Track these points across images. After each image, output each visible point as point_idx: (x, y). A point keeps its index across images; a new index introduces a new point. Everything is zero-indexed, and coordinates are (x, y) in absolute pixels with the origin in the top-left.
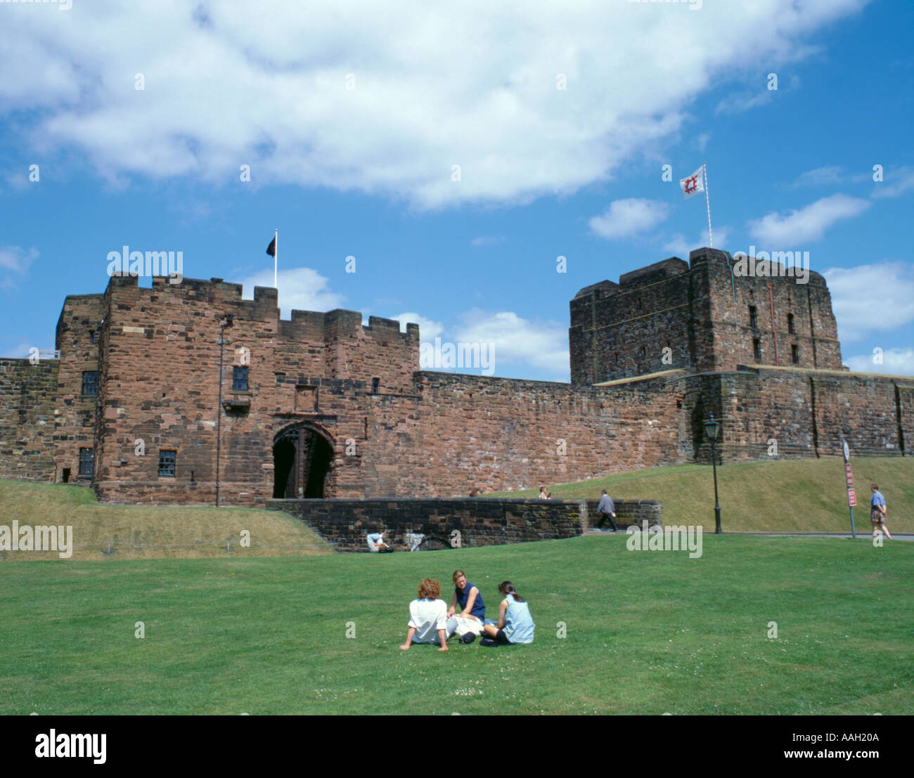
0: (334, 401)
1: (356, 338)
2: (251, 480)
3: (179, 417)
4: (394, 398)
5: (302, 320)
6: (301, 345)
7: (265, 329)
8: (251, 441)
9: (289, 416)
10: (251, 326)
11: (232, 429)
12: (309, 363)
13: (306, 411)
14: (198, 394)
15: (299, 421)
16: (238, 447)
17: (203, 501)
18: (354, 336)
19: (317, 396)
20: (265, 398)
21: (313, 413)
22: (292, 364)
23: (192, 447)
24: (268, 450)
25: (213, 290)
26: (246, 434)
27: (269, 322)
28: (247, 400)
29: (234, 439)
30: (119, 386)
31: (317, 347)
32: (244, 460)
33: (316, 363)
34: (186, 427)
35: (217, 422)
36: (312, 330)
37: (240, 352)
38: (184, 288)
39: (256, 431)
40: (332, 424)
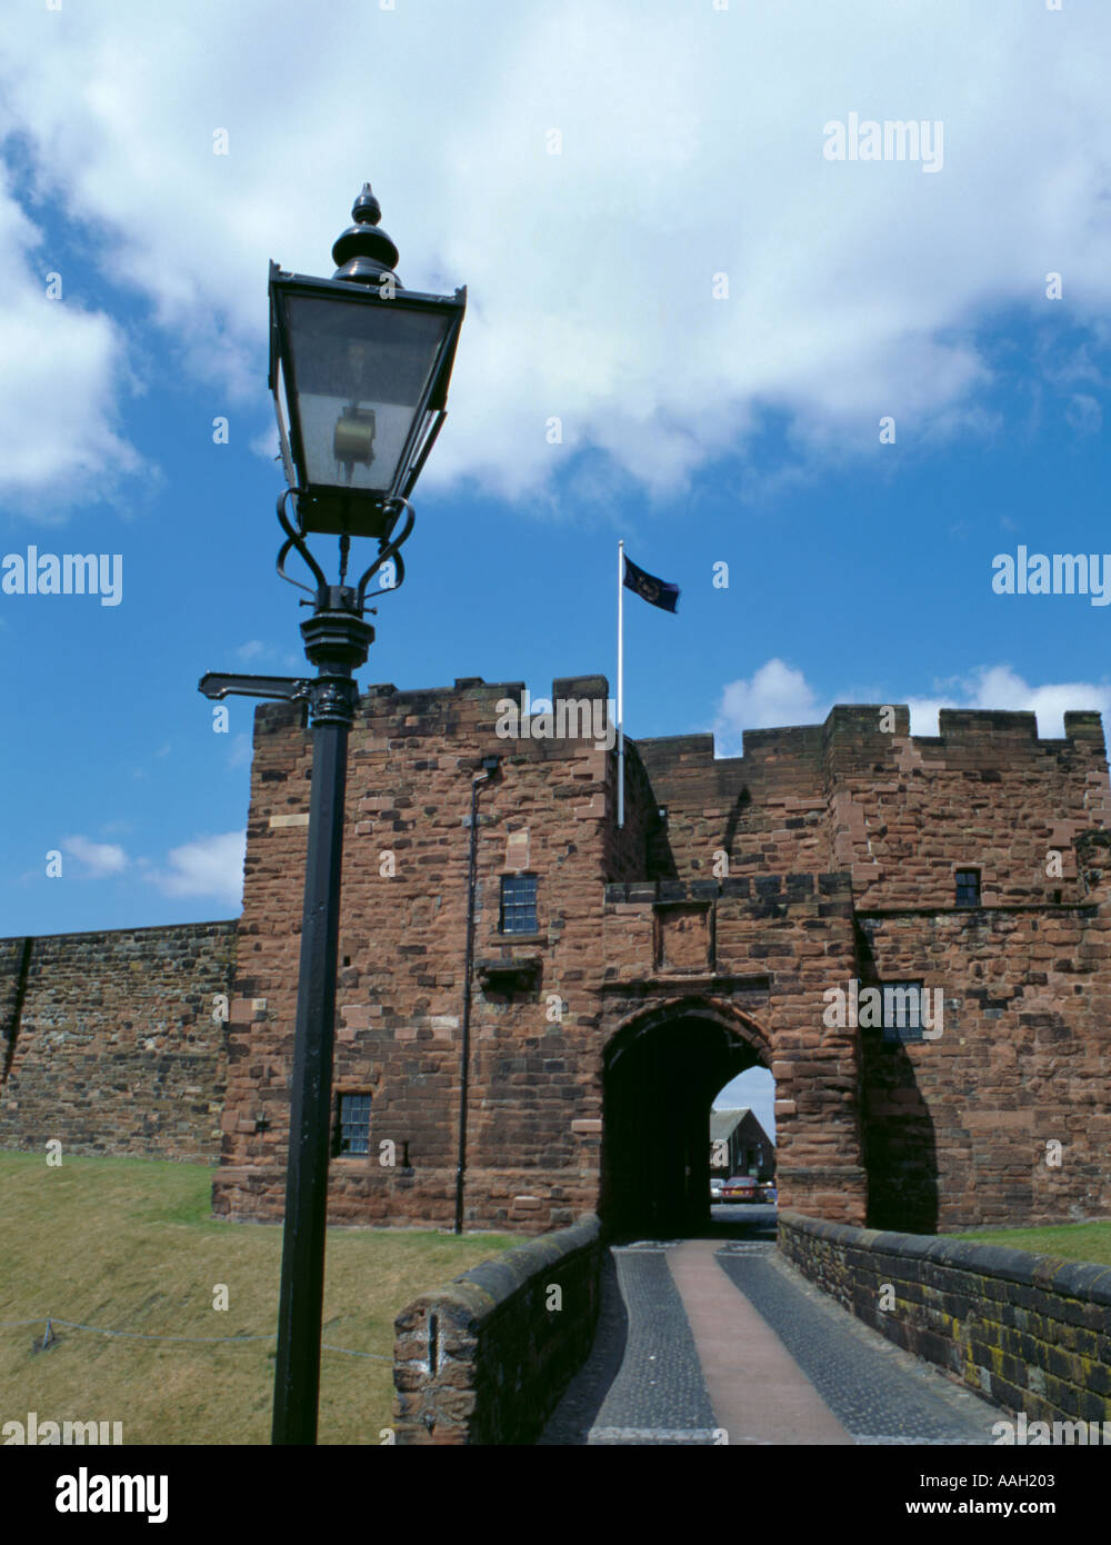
0: (758, 936)
1: (896, 770)
2: (547, 1163)
3: (377, 1010)
4: (1005, 916)
5: (764, 751)
6: (766, 812)
7: (576, 777)
8: (544, 1058)
9: (639, 988)
10: (546, 772)
11: (498, 1033)
12: (789, 854)
13: (686, 973)
14: (421, 950)
15: (670, 1000)
16: (513, 1077)
17: (426, 1216)
18: (887, 766)
19: (713, 929)
20: (579, 948)
21: (706, 976)
22: (747, 861)
23: (404, 1082)
24: (586, 1083)
25: (457, 707)
26: (532, 1042)
27: (585, 758)
28: (532, 955)
29: (500, 1058)
30: (258, 947)
31: (808, 811)
32: (527, 1111)
33: (808, 852)
34: (391, 1034)
35: (462, 1016)
36: (793, 770)
37: (518, 841)
38: (394, 713)
39: (557, 1033)
40: (761, 1002)
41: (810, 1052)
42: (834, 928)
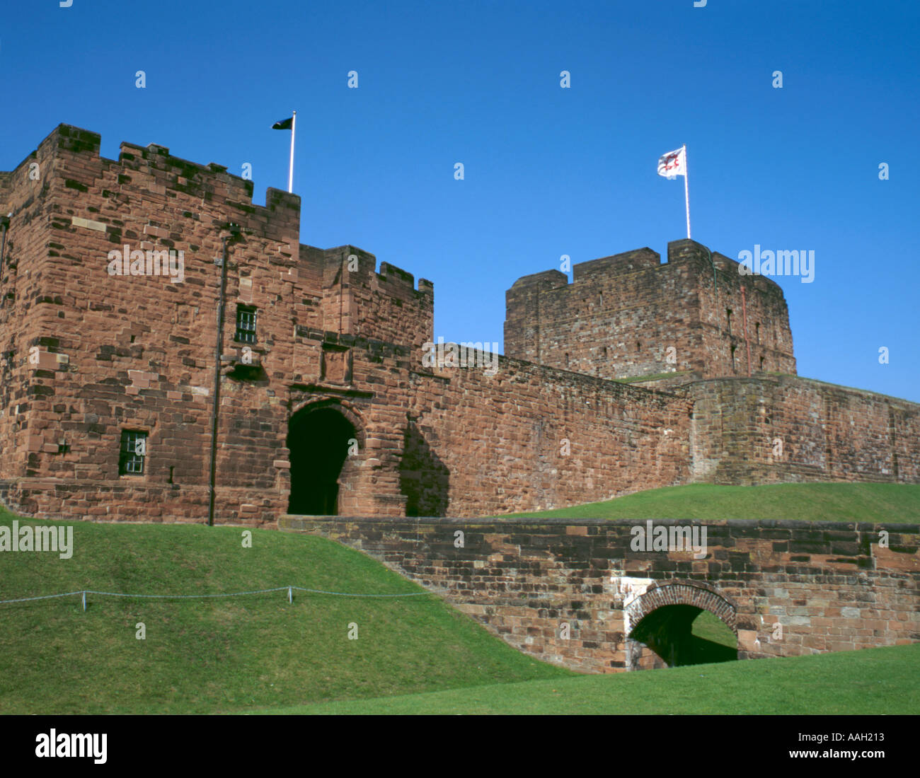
0: (370, 371)
1: (370, 289)
2: (258, 485)
3: (155, 376)
7: (282, 253)
8: (259, 424)
9: (312, 388)
10: (265, 245)
11: (233, 403)
13: (334, 384)
14: (186, 341)
15: (324, 398)
16: (242, 431)
17: (187, 515)
18: (367, 286)
19: (350, 362)
20: (280, 359)
21: (344, 388)
23: (173, 427)
24: (282, 439)
25: (212, 182)
26: (254, 411)
27: (287, 244)
28: (256, 358)
29: (234, 418)
30: (62, 315)
31: (314, 296)
32: (249, 453)
34: (165, 394)
35: (213, 389)
36: (309, 271)
37: (246, 284)
38: (170, 171)
39: (268, 407)
40: (367, 406)
41: (388, 435)
42: (403, 374)
